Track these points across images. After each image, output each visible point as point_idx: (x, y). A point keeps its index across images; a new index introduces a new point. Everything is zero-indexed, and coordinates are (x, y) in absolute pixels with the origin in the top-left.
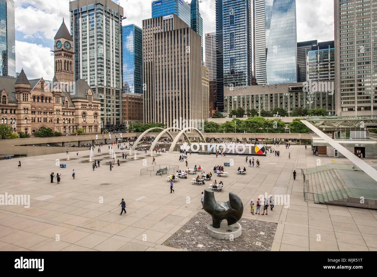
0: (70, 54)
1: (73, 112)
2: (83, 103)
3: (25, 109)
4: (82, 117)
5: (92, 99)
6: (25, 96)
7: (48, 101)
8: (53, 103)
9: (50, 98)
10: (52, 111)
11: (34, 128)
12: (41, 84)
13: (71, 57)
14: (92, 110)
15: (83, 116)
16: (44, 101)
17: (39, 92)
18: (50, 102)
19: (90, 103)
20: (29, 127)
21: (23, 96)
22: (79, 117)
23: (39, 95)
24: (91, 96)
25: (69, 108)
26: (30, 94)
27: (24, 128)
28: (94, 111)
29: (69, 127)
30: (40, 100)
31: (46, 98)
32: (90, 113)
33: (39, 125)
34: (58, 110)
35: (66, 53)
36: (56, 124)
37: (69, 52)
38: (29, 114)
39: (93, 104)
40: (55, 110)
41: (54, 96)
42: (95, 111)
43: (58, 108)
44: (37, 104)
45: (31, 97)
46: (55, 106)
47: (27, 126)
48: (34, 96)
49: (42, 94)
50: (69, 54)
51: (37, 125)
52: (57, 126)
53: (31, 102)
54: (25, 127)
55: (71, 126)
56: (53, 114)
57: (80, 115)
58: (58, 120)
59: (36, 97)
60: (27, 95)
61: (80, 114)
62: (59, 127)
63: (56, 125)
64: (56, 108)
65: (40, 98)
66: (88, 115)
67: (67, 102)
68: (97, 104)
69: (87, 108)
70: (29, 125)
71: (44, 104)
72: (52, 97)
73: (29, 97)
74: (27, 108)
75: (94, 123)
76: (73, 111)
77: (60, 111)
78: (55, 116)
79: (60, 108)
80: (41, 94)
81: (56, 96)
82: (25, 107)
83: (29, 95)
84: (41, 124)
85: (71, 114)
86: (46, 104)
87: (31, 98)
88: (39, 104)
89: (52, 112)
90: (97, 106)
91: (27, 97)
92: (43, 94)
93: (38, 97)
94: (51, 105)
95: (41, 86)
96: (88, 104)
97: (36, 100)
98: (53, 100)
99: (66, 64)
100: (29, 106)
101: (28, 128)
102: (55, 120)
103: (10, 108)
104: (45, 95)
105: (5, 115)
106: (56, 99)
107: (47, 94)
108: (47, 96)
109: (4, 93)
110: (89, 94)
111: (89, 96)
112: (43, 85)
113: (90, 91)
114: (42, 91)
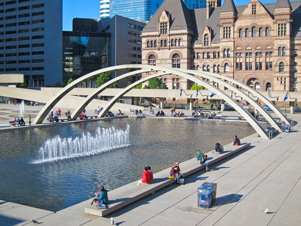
3: (225, 49)
6: (227, 31)
7: (264, 33)
8: (272, 35)
9: (267, 28)
10: (271, 50)
11: (238, 79)
12: (253, 6)
16: (258, 34)
17: (248, 20)
18: (268, 35)
21: (224, 31)
26: (234, 26)
31: (261, 28)
33: (246, 74)
34: (282, 47)
36: (277, 72)
38: (231, 57)
40: (275, 47)
41: (275, 23)
43: (282, 43)
44: (244, 41)
45: (236, 30)
46: (275, 41)
48: (240, 28)
49: (253, 23)
52: (279, 76)
53: (234, 38)
56: (272, 54)
58: (282, 65)
59: (244, 30)
60: (230, 27)
63: (277, 75)
64: (278, 43)
65: (250, 29)
71: (256, 39)
72: (272, 26)
73: (232, 32)
74: (228, 48)
78: (276, 58)
79: (287, 43)
80: (251, 23)
81: (279, 22)
83: (232, 28)
84: (250, 73)
86: (260, 38)
87: (234, 32)
88: (247, 41)
89: (271, 52)
91: (230, 31)
92: (255, 22)
93: (247, 29)
94: (268, 40)
95: (251, 10)
97: (244, 34)
98: (274, 30)
102: (275, 66)
103: (214, 50)
104: (258, 24)
105: (207, 61)
106: (279, 28)
107: (262, 22)
108: (262, 25)
109: (206, 30)
112: (255, 8)
114: (253, 18)
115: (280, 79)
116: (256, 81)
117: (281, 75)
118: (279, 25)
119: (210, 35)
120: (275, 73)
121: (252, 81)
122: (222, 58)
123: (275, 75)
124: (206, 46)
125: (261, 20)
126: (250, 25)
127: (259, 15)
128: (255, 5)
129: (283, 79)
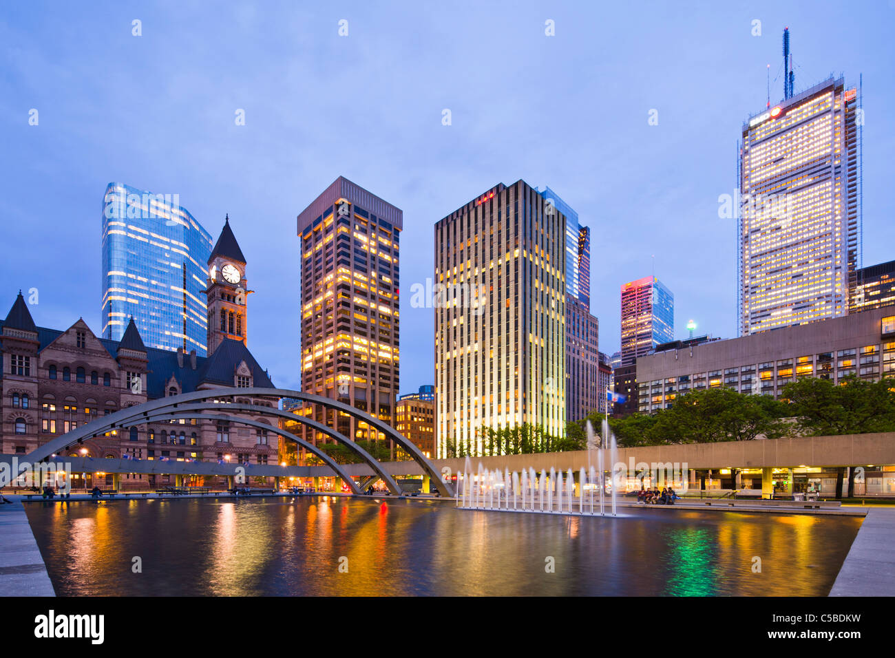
3: (16, 393)
4: (216, 429)
6: (20, 362)
7: (101, 380)
8: (117, 385)
9: (107, 374)
12: (79, 334)
14: (249, 414)
16: (88, 379)
17: (69, 355)
18: (107, 383)
20: (30, 442)
21: (14, 362)
22: (206, 428)
23: (71, 362)
24: (248, 379)
26: (39, 357)
27: (13, 444)
29: (181, 453)
30: (73, 377)
31: (94, 372)
36: (127, 441)
38: (32, 409)
39: (252, 400)
40: (122, 405)
41: (120, 369)
44: (61, 386)
45: (43, 365)
46: (122, 396)
47: (22, 439)
48: (50, 363)
49: (79, 362)
52: (131, 447)
53: (38, 378)
54: (15, 442)
55: (188, 451)
57: (208, 424)
59: (60, 368)
60: (27, 358)
63: (127, 444)
64: (127, 399)
65: (73, 369)
70: (30, 439)
71: (87, 386)
72: (116, 372)
73: (33, 366)
75: (255, 448)
79: (142, 400)
80: (75, 360)
81: (128, 369)
82: (18, 391)
83: (32, 359)
86: (94, 387)
87: (41, 368)
88: (66, 387)
91: (27, 364)
92: (83, 360)
93: (67, 368)
94: (110, 392)
95: (75, 341)
97: (59, 375)
98: (119, 379)
100: (31, 388)
101: (28, 445)
102: (123, 431)
104: (91, 364)
106: (128, 378)
107: (98, 362)
108: (97, 368)
110: (239, 372)
111: (239, 378)
112: (83, 339)
113: (244, 365)
114: (79, 353)
115: (131, 450)
117: (134, 444)
118: (129, 372)
120: (123, 440)
122: (10, 407)
123: (122, 444)
125: (96, 359)
126: (73, 363)
127: (92, 351)
128: (83, 335)
129: (136, 450)
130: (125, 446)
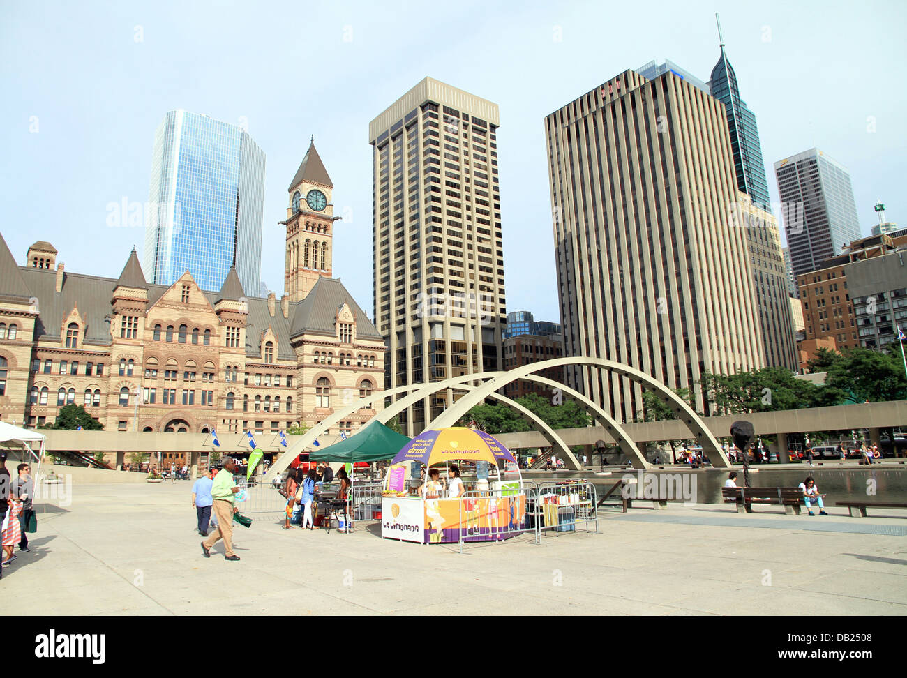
0: (323, 222)
1: (290, 377)
2: (321, 348)
3: (123, 360)
4: (314, 390)
5: (354, 335)
6: (129, 323)
7: (201, 339)
8: (216, 344)
9: (208, 330)
10: (213, 371)
11: (146, 420)
12: (184, 287)
13: (325, 231)
14: (351, 370)
15: (318, 389)
16: (189, 338)
17: (174, 312)
18: (207, 343)
19: (346, 348)
20: (132, 415)
21: (124, 323)
22: (305, 390)
23: (175, 319)
24: (350, 325)
25: (275, 362)
26: (146, 316)
27: (117, 419)
28: (360, 374)
29: (275, 423)
30: (176, 336)
31: (196, 329)
32: (345, 379)
33: (165, 411)
34: (232, 366)
35: (312, 220)
36: (223, 410)
37: (320, 217)
38: (136, 376)
39: (355, 352)
40: (221, 366)
41: (221, 324)
42: (362, 373)
43: (232, 361)
44: (164, 348)
45: (148, 326)
46: (222, 355)
47: (125, 412)
48: (156, 323)
49: (183, 319)
50: (318, 221)
51: (159, 410)
52: (227, 417)
53: (143, 340)
54: (118, 415)
55: (283, 420)
56: (215, 378)
57: (307, 386)
58: (231, 397)
59: (164, 327)
60: (136, 318)
61: (310, 383)
62: (233, 421)
63: (224, 414)
64: (225, 359)
65: (177, 328)
66: (337, 385)
67: (269, 343)
68: (370, 352)
69: (336, 364)
70: (132, 412)
71: (187, 347)
72: (216, 328)
73: (140, 328)
74: (130, 357)
75: (358, 414)
76: (290, 372)
77: (239, 369)
78: (222, 386)
79: (241, 360)
80: (179, 317)
81: (228, 324)
82: (125, 356)
83: (141, 320)
84: (172, 410)
85: (284, 381)
86: (195, 347)
87: (146, 329)
88: (171, 348)
89: (212, 374)
90: (372, 357)
91: (136, 325)
92: (186, 316)
93: (171, 327)
94: (210, 352)
95: (181, 295)
96: (337, 351)
97: (163, 335)
98: (219, 336)
99: (311, 249)
100: (137, 352)
101: (130, 419)
102: (220, 398)
103: (89, 358)
104: (193, 321)
105: (72, 379)
106: (228, 334)
107: (199, 318)
108: (199, 324)
109: (75, 314)
110: (342, 318)
111: (341, 324)
112: (188, 292)
113: (346, 308)
114: (183, 309)
115: (227, 421)
116: (181, 425)
117: (230, 415)
118: (228, 328)
119: (82, 327)
120: (219, 410)
121: (172, 426)
122: (116, 375)
123: (219, 414)
124: (71, 349)
125: (198, 315)
126: (177, 321)
127: (195, 306)
128: (188, 288)
129: (232, 421)
130: (221, 417)
